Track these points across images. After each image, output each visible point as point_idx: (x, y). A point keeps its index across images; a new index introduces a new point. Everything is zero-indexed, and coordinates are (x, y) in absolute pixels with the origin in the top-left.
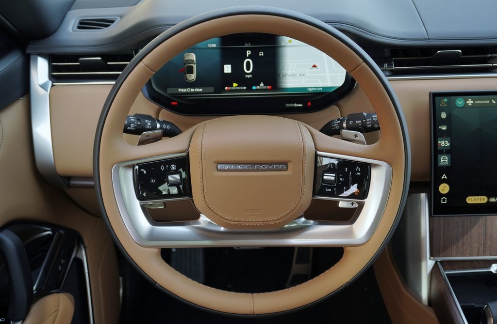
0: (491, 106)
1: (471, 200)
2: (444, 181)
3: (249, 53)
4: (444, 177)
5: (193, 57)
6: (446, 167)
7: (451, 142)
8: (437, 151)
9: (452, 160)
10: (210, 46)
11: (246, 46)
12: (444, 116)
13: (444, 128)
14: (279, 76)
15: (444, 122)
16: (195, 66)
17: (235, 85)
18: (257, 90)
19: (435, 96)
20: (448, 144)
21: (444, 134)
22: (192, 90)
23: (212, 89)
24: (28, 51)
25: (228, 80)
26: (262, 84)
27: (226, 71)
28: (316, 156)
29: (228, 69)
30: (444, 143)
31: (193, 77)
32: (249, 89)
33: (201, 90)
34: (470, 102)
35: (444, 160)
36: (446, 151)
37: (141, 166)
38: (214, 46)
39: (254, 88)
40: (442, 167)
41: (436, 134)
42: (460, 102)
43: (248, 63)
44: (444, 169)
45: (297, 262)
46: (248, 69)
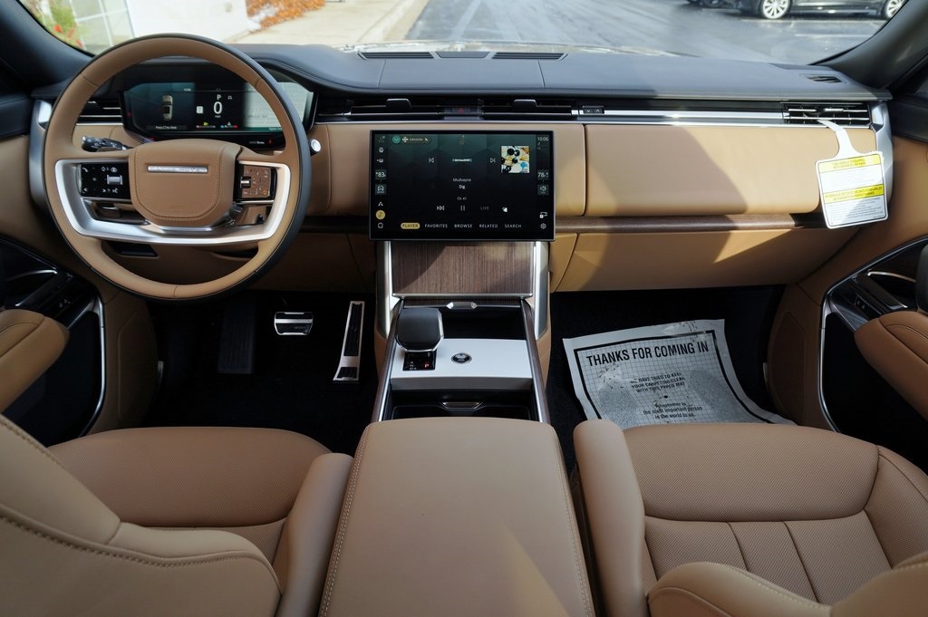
0: (424, 143)
1: (405, 226)
2: (381, 208)
3: (219, 97)
4: (381, 204)
5: (171, 99)
6: (383, 195)
7: (387, 174)
8: (374, 181)
9: (387, 190)
10: (186, 90)
11: (217, 91)
12: (381, 150)
13: (381, 161)
14: (244, 117)
15: (381, 156)
16: (171, 107)
17: (205, 124)
18: (225, 129)
19: (374, 133)
20: (384, 175)
21: (380, 167)
22: (168, 128)
23: (185, 127)
24: (33, 95)
25: (200, 119)
26: (229, 124)
27: (198, 112)
28: (239, 168)
29: (200, 110)
30: (381, 174)
31: (170, 116)
32: (218, 128)
33: (175, 128)
34: (405, 139)
35: (381, 189)
36: (383, 182)
37: (83, 165)
38: (189, 90)
39: (222, 127)
40: (379, 195)
41: (374, 166)
42: (396, 139)
43: (218, 106)
44: (381, 198)
45: (345, 355)
46: (218, 110)
